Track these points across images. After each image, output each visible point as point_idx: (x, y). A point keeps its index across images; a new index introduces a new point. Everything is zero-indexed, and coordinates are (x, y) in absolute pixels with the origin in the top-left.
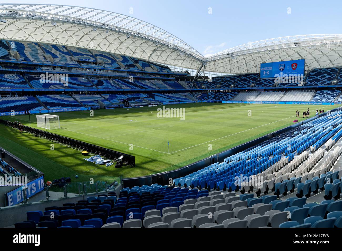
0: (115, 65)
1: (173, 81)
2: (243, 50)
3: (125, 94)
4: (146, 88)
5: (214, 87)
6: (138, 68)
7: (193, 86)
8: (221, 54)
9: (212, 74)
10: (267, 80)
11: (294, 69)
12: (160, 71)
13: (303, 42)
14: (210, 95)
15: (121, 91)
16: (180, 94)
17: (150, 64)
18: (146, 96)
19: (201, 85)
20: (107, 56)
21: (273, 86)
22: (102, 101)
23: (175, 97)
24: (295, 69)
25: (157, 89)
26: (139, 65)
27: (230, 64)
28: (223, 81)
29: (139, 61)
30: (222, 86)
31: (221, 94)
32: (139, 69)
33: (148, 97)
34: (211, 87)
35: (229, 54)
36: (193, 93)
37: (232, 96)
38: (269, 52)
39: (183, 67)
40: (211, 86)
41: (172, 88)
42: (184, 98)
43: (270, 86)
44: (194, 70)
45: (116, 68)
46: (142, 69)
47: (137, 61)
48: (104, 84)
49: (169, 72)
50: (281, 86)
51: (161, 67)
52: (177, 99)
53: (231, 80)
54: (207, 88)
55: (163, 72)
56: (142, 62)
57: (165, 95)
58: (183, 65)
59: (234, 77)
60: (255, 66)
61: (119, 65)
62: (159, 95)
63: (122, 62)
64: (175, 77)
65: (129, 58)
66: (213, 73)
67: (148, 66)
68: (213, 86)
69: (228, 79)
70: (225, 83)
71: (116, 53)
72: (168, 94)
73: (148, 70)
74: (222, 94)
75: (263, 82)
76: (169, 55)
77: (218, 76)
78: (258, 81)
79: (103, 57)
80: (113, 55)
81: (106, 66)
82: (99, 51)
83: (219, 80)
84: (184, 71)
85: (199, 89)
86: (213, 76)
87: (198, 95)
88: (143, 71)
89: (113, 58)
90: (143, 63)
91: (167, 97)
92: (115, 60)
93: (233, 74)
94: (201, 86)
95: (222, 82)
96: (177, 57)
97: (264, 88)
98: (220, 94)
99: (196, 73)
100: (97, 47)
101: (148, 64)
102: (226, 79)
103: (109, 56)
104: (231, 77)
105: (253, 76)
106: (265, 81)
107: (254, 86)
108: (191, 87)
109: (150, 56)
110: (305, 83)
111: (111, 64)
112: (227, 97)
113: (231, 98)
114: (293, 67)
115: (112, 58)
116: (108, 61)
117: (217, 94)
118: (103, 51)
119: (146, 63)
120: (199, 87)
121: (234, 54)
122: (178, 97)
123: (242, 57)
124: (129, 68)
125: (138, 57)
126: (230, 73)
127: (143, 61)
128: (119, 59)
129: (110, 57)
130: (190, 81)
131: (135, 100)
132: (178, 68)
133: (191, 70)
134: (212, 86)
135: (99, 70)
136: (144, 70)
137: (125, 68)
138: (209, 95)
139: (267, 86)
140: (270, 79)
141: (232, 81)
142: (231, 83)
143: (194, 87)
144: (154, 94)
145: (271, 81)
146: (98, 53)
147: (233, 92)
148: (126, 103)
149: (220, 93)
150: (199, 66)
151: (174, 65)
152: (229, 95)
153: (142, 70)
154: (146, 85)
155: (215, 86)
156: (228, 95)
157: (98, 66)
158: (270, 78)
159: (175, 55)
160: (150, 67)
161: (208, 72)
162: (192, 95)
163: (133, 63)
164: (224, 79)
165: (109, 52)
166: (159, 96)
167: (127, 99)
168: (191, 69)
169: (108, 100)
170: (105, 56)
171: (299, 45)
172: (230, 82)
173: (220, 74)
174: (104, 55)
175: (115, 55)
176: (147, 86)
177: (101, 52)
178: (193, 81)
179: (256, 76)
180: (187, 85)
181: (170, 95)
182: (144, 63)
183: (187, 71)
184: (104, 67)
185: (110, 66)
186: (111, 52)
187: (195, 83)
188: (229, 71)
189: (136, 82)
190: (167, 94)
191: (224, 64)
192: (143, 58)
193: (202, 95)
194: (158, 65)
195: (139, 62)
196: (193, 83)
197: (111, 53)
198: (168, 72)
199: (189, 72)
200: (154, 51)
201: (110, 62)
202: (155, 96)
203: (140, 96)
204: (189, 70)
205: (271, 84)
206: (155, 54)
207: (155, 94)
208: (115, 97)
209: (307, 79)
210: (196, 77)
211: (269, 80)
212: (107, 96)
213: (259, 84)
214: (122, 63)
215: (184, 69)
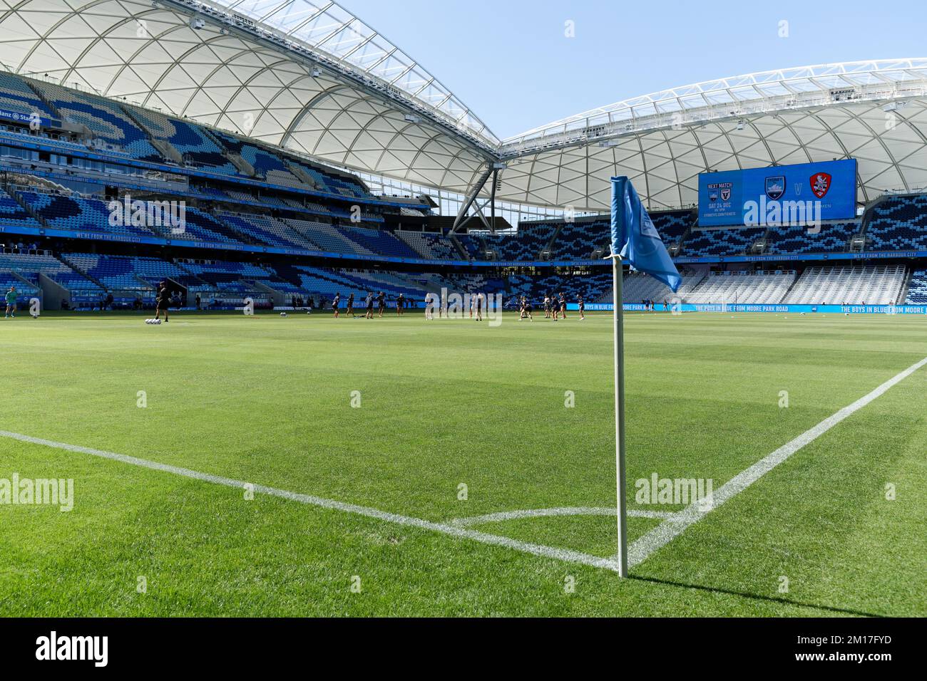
0: (141, 148)
1: (376, 227)
2: (642, 114)
3: (175, 260)
4: (266, 244)
5: (530, 256)
6: (239, 170)
7: (452, 251)
8: (562, 129)
9: (520, 212)
10: (723, 234)
11: (820, 194)
12: (324, 190)
13: (863, 86)
14: (516, 286)
15: (158, 247)
16: (404, 275)
17: (288, 161)
18: (268, 275)
19: (482, 246)
20: (109, 111)
21: (749, 253)
22: (63, 277)
23: (383, 286)
24: (825, 193)
25: (312, 251)
26: (245, 161)
27: (587, 174)
28: (560, 236)
29: (245, 146)
30: (559, 255)
31: (558, 282)
32: (240, 173)
33: (272, 279)
34: (520, 257)
35: (588, 130)
36: (451, 275)
37: (600, 289)
38: (740, 123)
39: (413, 181)
40: (520, 254)
41: (371, 253)
42: (418, 289)
43: (738, 252)
44: (453, 195)
45: (141, 158)
46: (256, 172)
47: (234, 144)
48: (80, 211)
49: (360, 196)
50: (779, 251)
51: (329, 174)
52: (391, 293)
53: (591, 234)
54: (504, 258)
55: (339, 193)
56: (256, 150)
57: (343, 276)
58: (412, 175)
59: (599, 223)
60: (678, 184)
61: (157, 150)
62: (320, 273)
63: (173, 140)
64: (384, 216)
65: (204, 133)
66: (524, 208)
67: (281, 167)
68: (526, 254)
69: (581, 230)
70: (571, 244)
71: (149, 106)
72: (355, 274)
73: (276, 179)
74: (561, 281)
75: (711, 238)
76: (364, 129)
77: (543, 218)
78: (691, 236)
79: (89, 116)
80: (136, 113)
81: (100, 145)
82: (77, 90)
83: (547, 231)
84: (419, 195)
85: (476, 263)
86: (522, 217)
87: (469, 283)
88: (258, 183)
89: (136, 126)
90: (257, 156)
91: (352, 283)
92: (144, 130)
93: (597, 214)
94: (481, 252)
95: (557, 241)
96: (395, 137)
97: (716, 259)
98: (554, 282)
99: (460, 204)
100: (67, 76)
101: (278, 159)
102: (570, 229)
103: (118, 115)
104: (590, 223)
105: (669, 221)
106: (719, 236)
107: (678, 254)
108: (444, 254)
109: (288, 133)
110: (866, 243)
111: (123, 143)
112: (581, 290)
113: (595, 295)
114: (815, 187)
115: (131, 123)
116: (112, 132)
117: (542, 282)
118: (93, 92)
119: (271, 156)
120: (474, 254)
121: (607, 129)
122: (396, 285)
123: (634, 145)
124: (201, 166)
125: (240, 133)
126: (587, 208)
127: (260, 148)
128: (162, 129)
129: (121, 120)
130: (440, 232)
131: (215, 285)
132: (396, 183)
133: (444, 194)
134: (524, 252)
135: (65, 158)
136: (262, 177)
137: (182, 164)
138: (512, 284)
139: (727, 254)
140: (733, 231)
141: (594, 238)
142: (590, 243)
143: (455, 255)
144: (299, 268)
145: (738, 237)
146: (69, 99)
147: (603, 276)
148: (177, 293)
149: (553, 278)
150: (471, 181)
151: (378, 173)
152: (588, 283)
153: (253, 178)
154: (267, 234)
155: (533, 254)
156: (584, 283)
157: (63, 144)
158: (733, 225)
159: (384, 131)
160: (289, 171)
161: (507, 205)
162: (446, 281)
163: (218, 150)
164: (565, 230)
165: (119, 100)
166: (321, 277)
167: (182, 278)
168: (445, 188)
169: (92, 276)
170: (97, 113)
171: (849, 98)
172: (588, 239)
173: (550, 211)
174: (95, 106)
175: (145, 115)
176: (273, 237)
177: (86, 95)
178: (451, 232)
179: (680, 221)
180: (431, 245)
181: (365, 275)
182: (262, 155)
183: (428, 197)
184: (89, 148)
185: (116, 149)
186: (130, 100)
187: (457, 241)
188: (582, 203)
189: (227, 218)
190: (351, 271)
191: (566, 175)
192: (260, 139)
193: (485, 283)
194: (318, 169)
195: (245, 148)
196: (452, 240)
197: (127, 104)
198: (356, 195)
199: (436, 200)
200: (306, 109)
201: (119, 134)
202: (304, 278)
203: (239, 272)
204: (434, 192)
205: (743, 247)
206: (308, 123)
207: (306, 269)
208: (126, 268)
209: (869, 229)
210: (463, 218)
211: (730, 233)
212: (87, 262)
213: (696, 246)
214: (170, 144)
215: (416, 188)
